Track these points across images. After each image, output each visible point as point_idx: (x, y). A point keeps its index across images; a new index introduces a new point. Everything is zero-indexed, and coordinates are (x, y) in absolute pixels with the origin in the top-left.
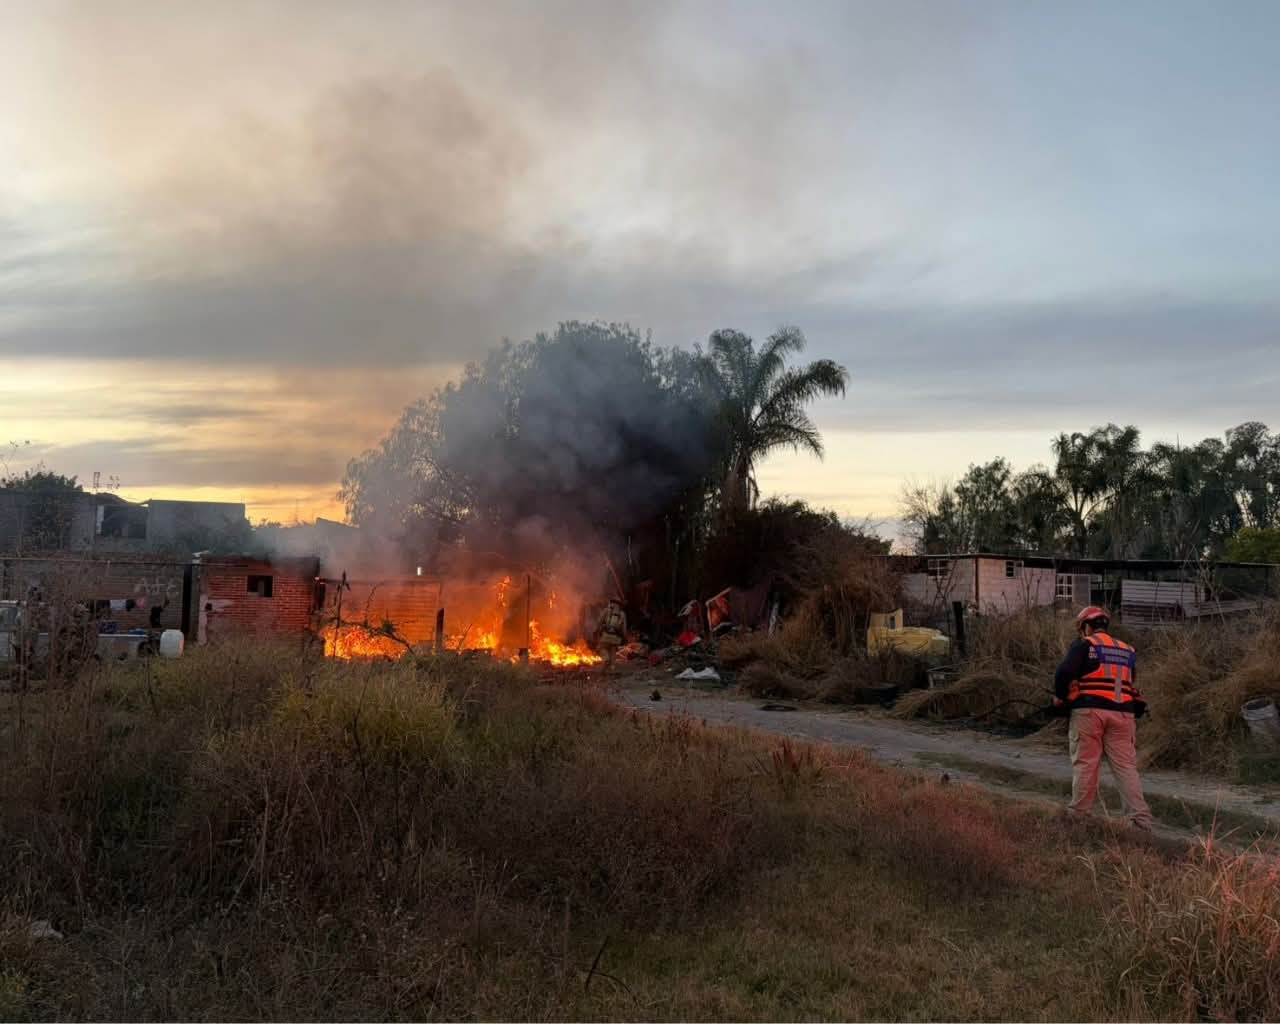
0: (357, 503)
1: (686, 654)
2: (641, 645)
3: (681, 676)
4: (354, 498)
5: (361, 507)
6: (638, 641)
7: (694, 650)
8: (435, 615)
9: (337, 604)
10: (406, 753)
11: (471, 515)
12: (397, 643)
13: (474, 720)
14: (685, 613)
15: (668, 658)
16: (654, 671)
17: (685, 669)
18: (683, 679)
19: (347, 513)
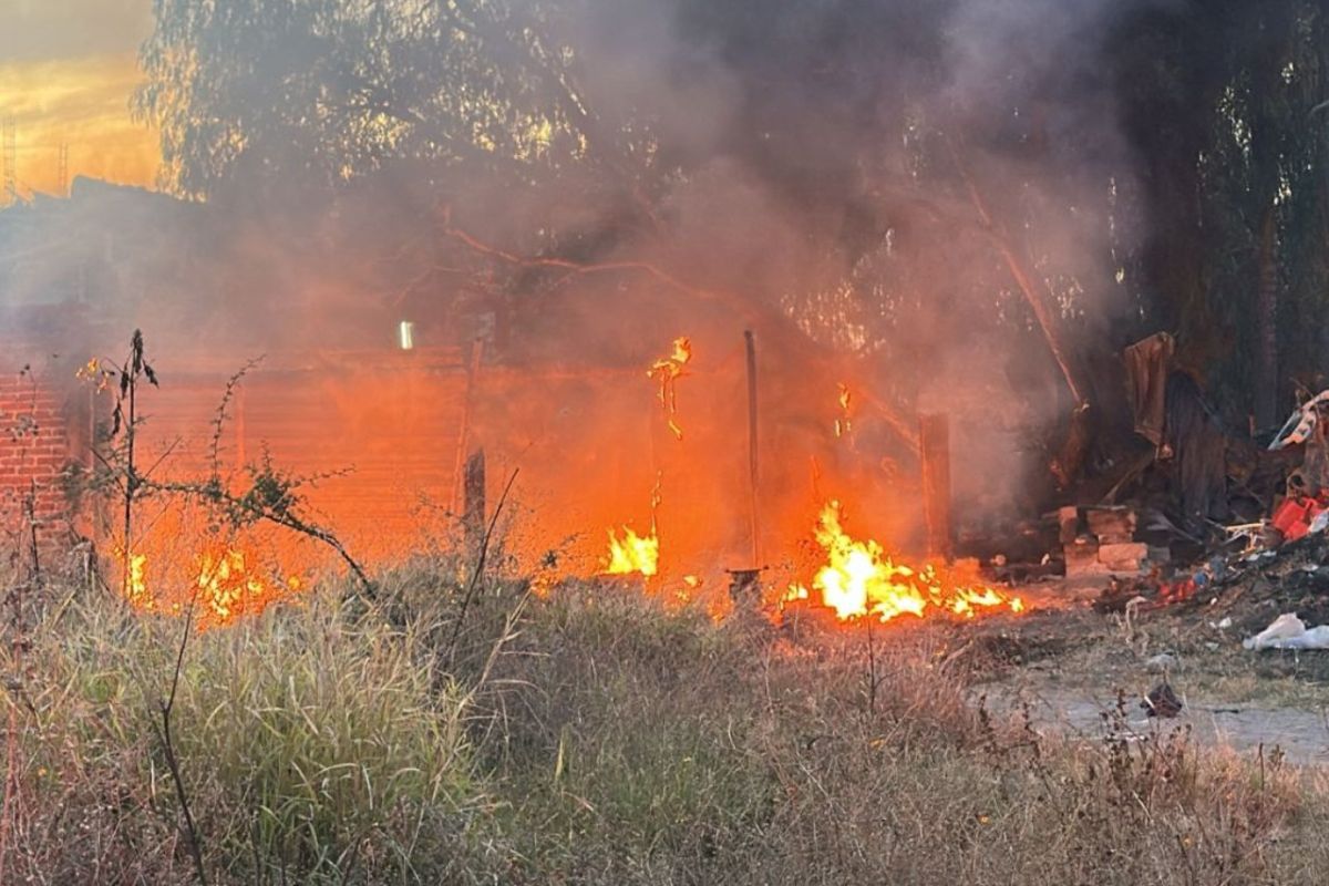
0: (195, 121)
1: (1285, 571)
2: (1141, 549)
3: (1260, 639)
4: (183, 106)
5: (209, 134)
6: (1137, 539)
7: (1313, 558)
8: (459, 473)
9: (123, 430)
10: (326, 831)
11: (561, 143)
12: (309, 540)
13: (532, 750)
14: (1296, 437)
15: (1225, 584)
16: (1174, 629)
17: (1271, 617)
18: (1268, 651)
19: (169, 156)
